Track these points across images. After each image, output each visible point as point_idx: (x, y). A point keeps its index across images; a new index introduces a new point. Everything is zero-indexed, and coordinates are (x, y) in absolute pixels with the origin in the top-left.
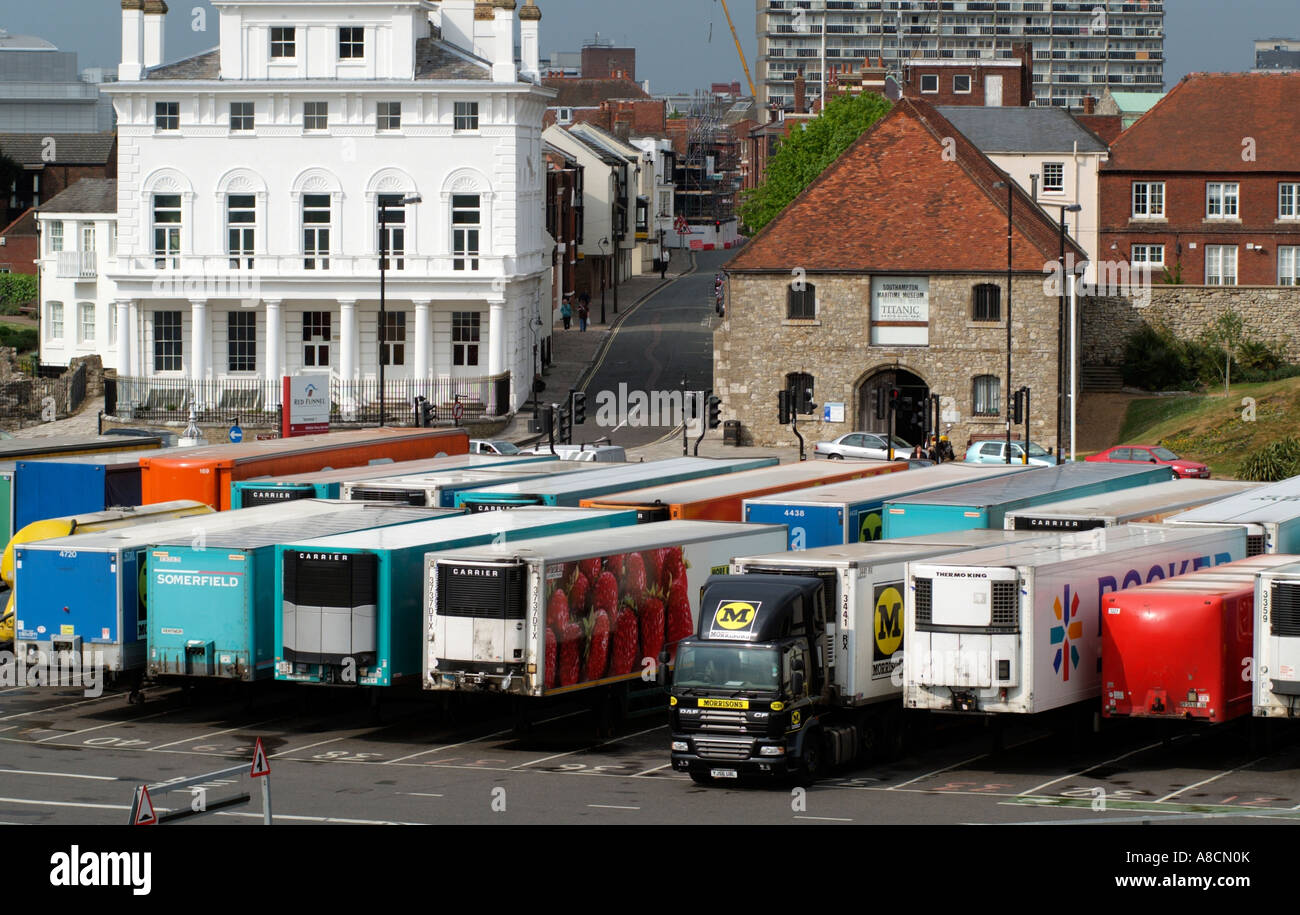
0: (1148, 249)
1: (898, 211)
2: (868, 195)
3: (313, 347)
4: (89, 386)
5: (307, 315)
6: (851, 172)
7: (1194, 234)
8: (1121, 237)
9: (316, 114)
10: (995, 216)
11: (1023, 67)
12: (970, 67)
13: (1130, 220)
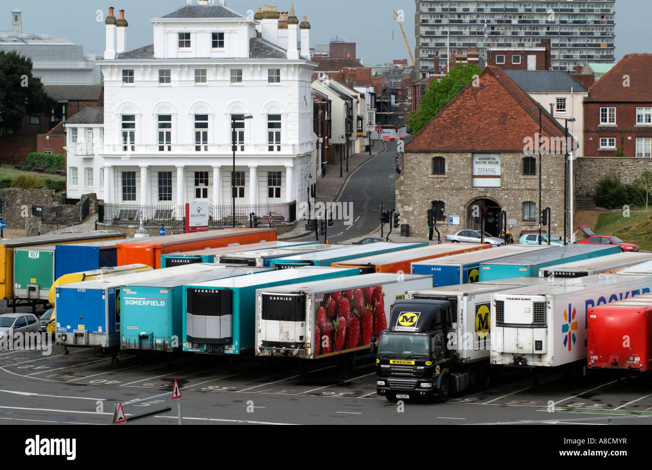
0: (608, 140)
1: (486, 122)
2: (471, 114)
3: (200, 189)
4: (90, 208)
5: (197, 174)
6: (462, 103)
7: (630, 132)
8: (594, 134)
9: (200, 75)
10: (533, 124)
11: (546, 51)
12: (520, 51)
13: (599, 126)
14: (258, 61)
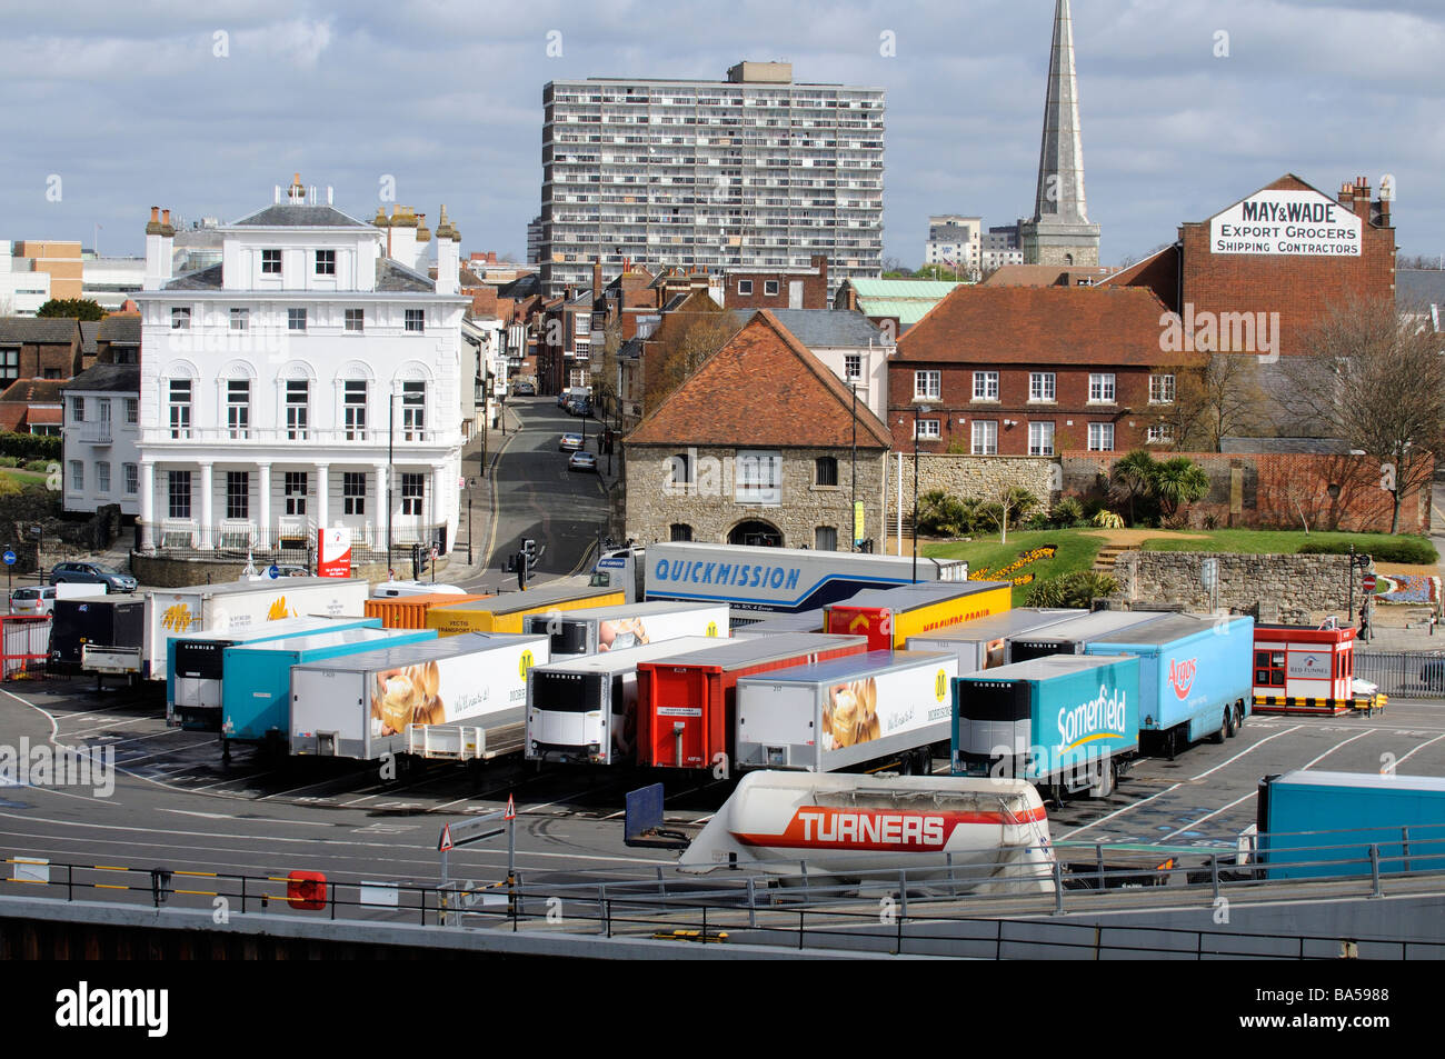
0: (928, 424)
1: (757, 400)
2: (732, 386)
3: (293, 500)
4: (112, 528)
5: (288, 476)
6: (720, 368)
7: (964, 412)
8: (905, 414)
9: (298, 318)
10: (832, 404)
11: (821, 276)
12: (778, 274)
13: (913, 400)
14: (390, 296)
